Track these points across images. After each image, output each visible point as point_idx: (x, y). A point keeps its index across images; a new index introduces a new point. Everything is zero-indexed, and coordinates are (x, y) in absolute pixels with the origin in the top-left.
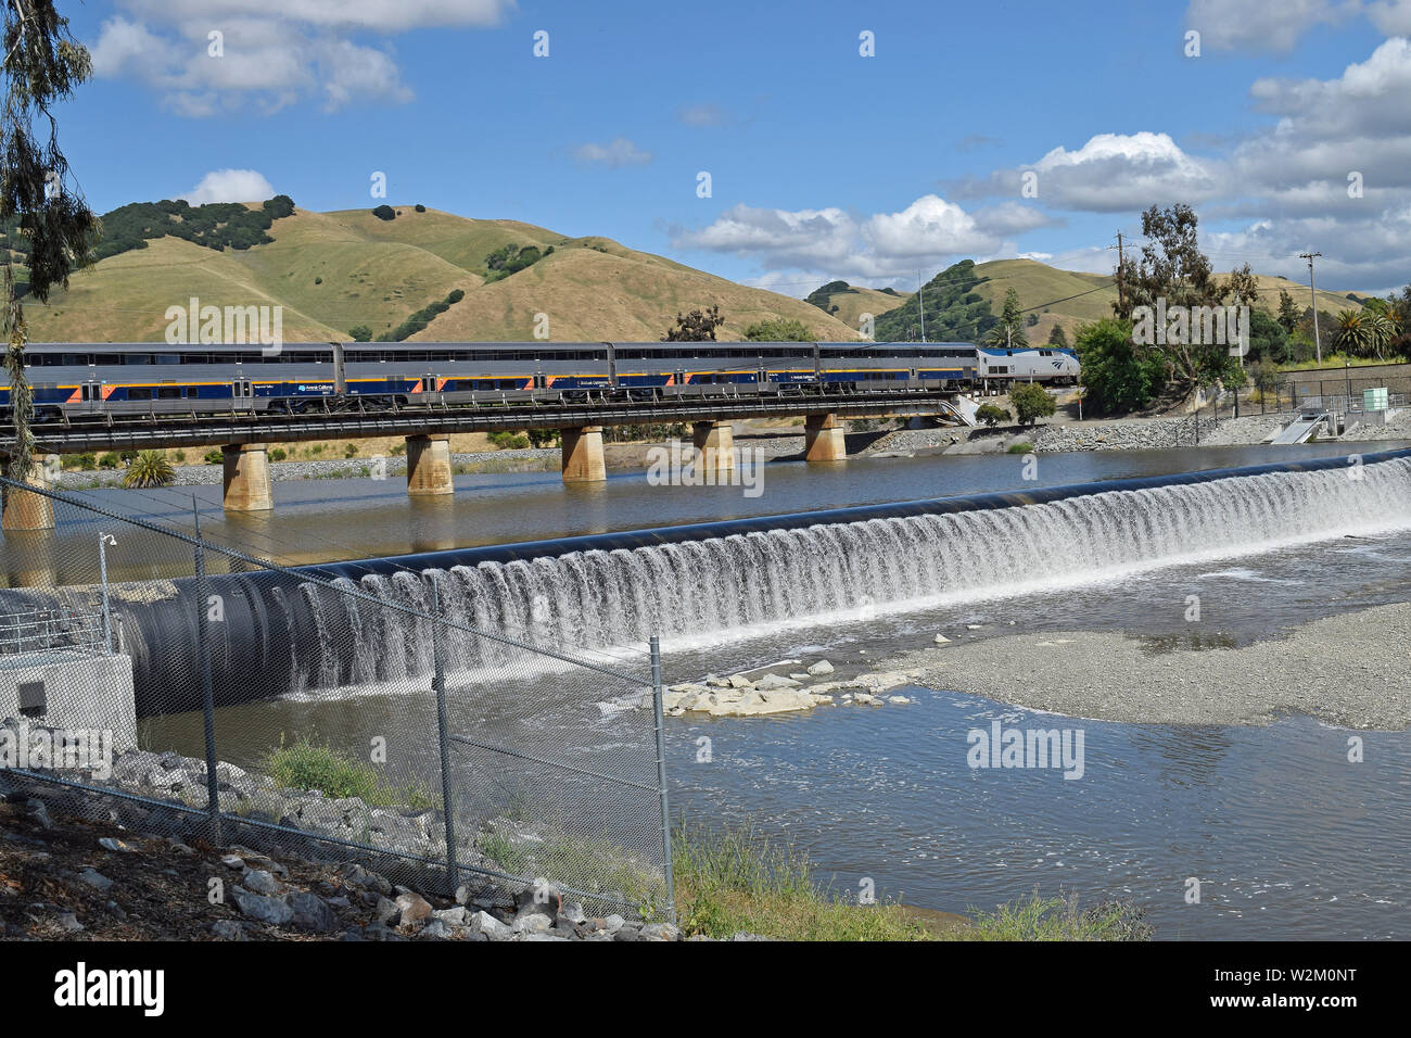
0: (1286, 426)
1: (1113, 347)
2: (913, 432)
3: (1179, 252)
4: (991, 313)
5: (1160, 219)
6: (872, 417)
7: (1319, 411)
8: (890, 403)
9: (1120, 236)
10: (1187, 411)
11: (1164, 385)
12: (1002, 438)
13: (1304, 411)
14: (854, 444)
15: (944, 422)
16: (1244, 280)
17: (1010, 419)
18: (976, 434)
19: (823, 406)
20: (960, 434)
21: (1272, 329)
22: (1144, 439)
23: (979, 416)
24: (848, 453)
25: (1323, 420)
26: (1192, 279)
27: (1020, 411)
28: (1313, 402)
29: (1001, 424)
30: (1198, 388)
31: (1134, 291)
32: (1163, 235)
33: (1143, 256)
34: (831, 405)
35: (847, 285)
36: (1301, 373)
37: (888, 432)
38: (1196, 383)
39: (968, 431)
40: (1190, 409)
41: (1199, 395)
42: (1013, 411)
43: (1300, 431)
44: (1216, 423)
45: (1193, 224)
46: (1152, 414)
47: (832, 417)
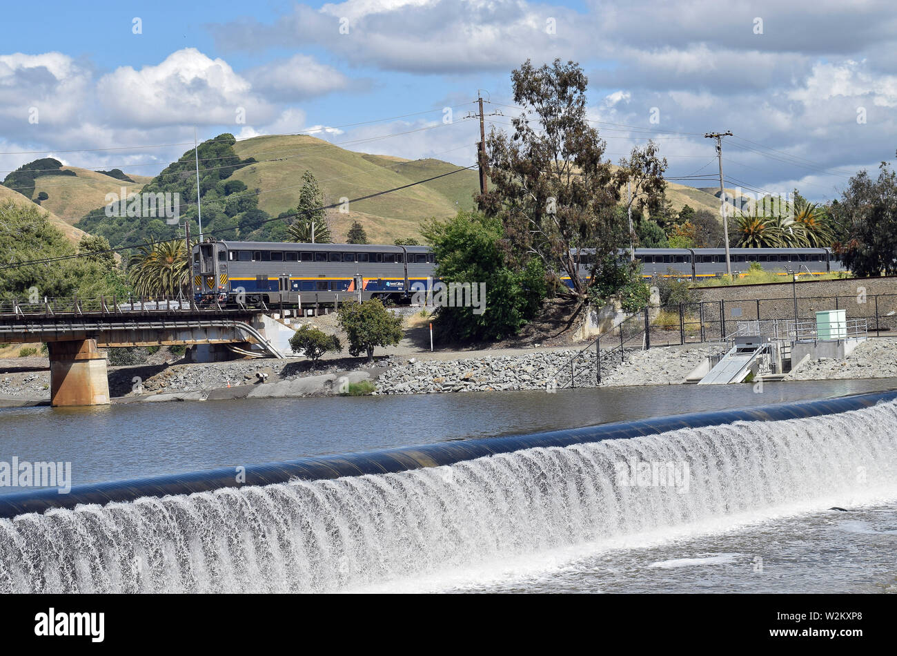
0: (715, 359)
1: (475, 251)
2: (202, 366)
3: (562, 124)
4: (259, 207)
5: (535, 80)
6: (145, 344)
7: (760, 339)
8: (170, 325)
9: (480, 101)
10: (575, 340)
11: (541, 304)
12: (329, 375)
13: (738, 340)
14: (119, 383)
15: (243, 352)
16: (648, 164)
17: (339, 348)
18: (291, 369)
19: (78, 327)
20: (268, 369)
21: (650, 234)
22: (526, 377)
23: (296, 344)
24: (112, 395)
25: (764, 352)
26: (579, 162)
27: (353, 336)
28: (749, 329)
29: (327, 356)
30: (589, 308)
31: (505, 177)
32: (541, 102)
33: (514, 131)
34: (89, 327)
35: (59, 164)
36: (719, 290)
37: (166, 365)
38: (586, 301)
39: (280, 364)
40: (579, 336)
41: (589, 318)
42: (343, 337)
43: (734, 367)
44: (622, 355)
45: (582, 87)
46: (525, 344)
47: (90, 344)
